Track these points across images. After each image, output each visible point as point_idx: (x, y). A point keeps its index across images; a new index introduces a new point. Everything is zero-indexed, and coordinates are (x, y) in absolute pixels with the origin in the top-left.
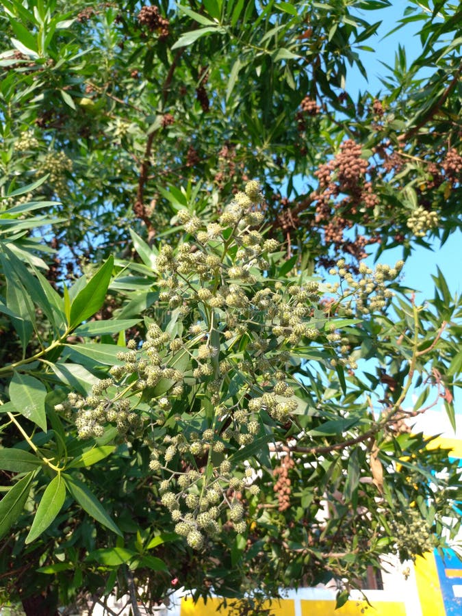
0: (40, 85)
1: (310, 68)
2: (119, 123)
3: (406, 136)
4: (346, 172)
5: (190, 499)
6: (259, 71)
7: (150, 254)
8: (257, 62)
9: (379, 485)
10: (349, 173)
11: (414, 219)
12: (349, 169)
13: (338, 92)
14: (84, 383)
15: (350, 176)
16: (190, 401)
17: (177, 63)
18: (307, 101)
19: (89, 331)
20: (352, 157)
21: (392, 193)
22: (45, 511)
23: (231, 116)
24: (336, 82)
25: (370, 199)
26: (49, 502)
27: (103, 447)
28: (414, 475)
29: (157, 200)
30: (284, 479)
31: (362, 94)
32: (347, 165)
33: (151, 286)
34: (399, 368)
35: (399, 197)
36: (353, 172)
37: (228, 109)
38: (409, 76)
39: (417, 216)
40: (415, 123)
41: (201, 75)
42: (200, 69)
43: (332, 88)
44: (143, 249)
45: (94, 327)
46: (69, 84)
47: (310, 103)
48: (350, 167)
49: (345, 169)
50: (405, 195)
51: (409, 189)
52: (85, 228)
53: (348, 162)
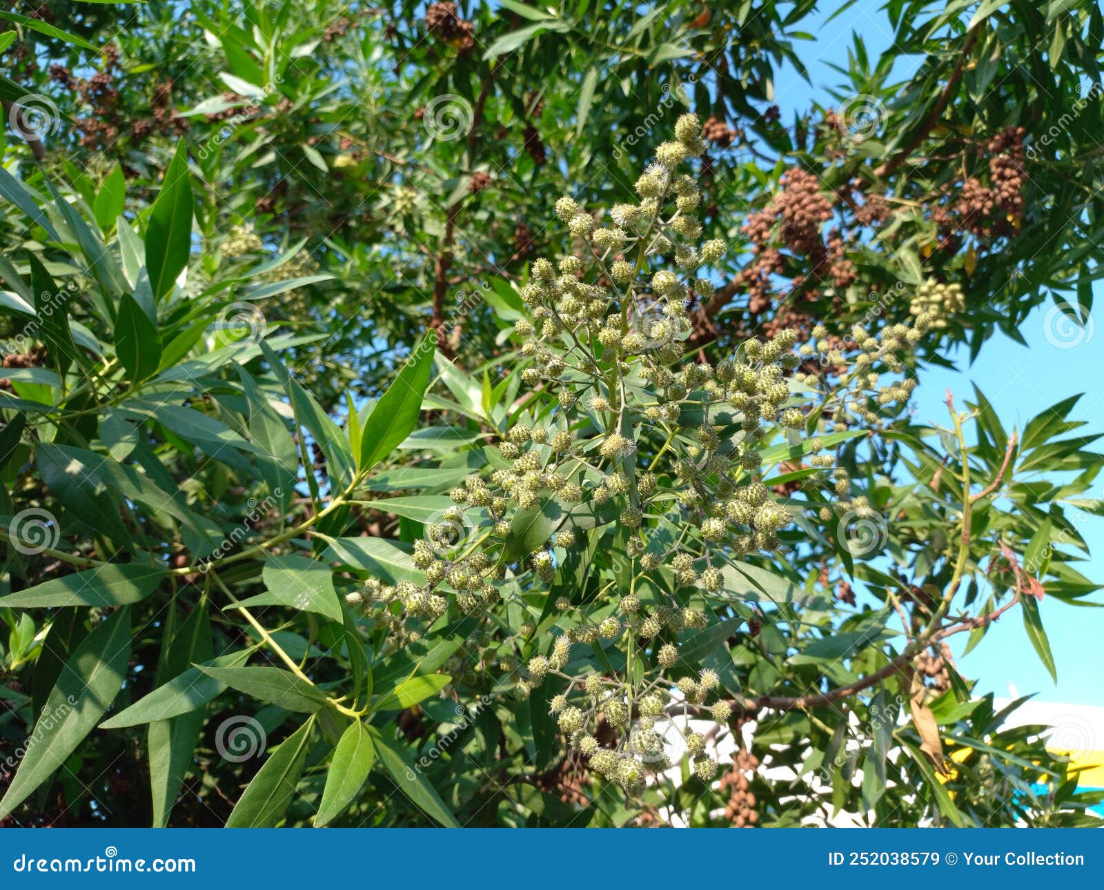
0: (268, 140)
1: (712, 75)
2: (399, 191)
3: (887, 169)
4: (797, 217)
5: (613, 708)
6: (626, 87)
7: (468, 386)
8: (624, 71)
9: (935, 755)
10: (802, 218)
11: (923, 299)
12: (802, 212)
13: (762, 108)
14: (390, 566)
15: (804, 223)
16: (579, 581)
17: (488, 91)
18: (713, 124)
19: (390, 483)
20: (803, 193)
21: (875, 262)
22: (343, 775)
23: (580, 181)
24: (759, 91)
25: (841, 269)
26: (348, 760)
27: (431, 676)
28: (987, 782)
29: (463, 326)
30: (742, 793)
31: (801, 116)
32: (796, 207)
33: (473, 440)
34: (932, 569)
35: (889, 268)
36: (809, 216)
37: (573, 170)
38: (876, 81)
39: (926, 294)
40: (898, 146)
41: (529, 106)
42: (526, 99)
43: (751, 102)
44: (456, 380)
45: (396, 477)
46: (315, 134)
47: (719, 126)
48: (804, 207)
49: (794, 213)
50: (899, 263)
51: (904, 253)
52: (342, 384)
53: (799, 201)
